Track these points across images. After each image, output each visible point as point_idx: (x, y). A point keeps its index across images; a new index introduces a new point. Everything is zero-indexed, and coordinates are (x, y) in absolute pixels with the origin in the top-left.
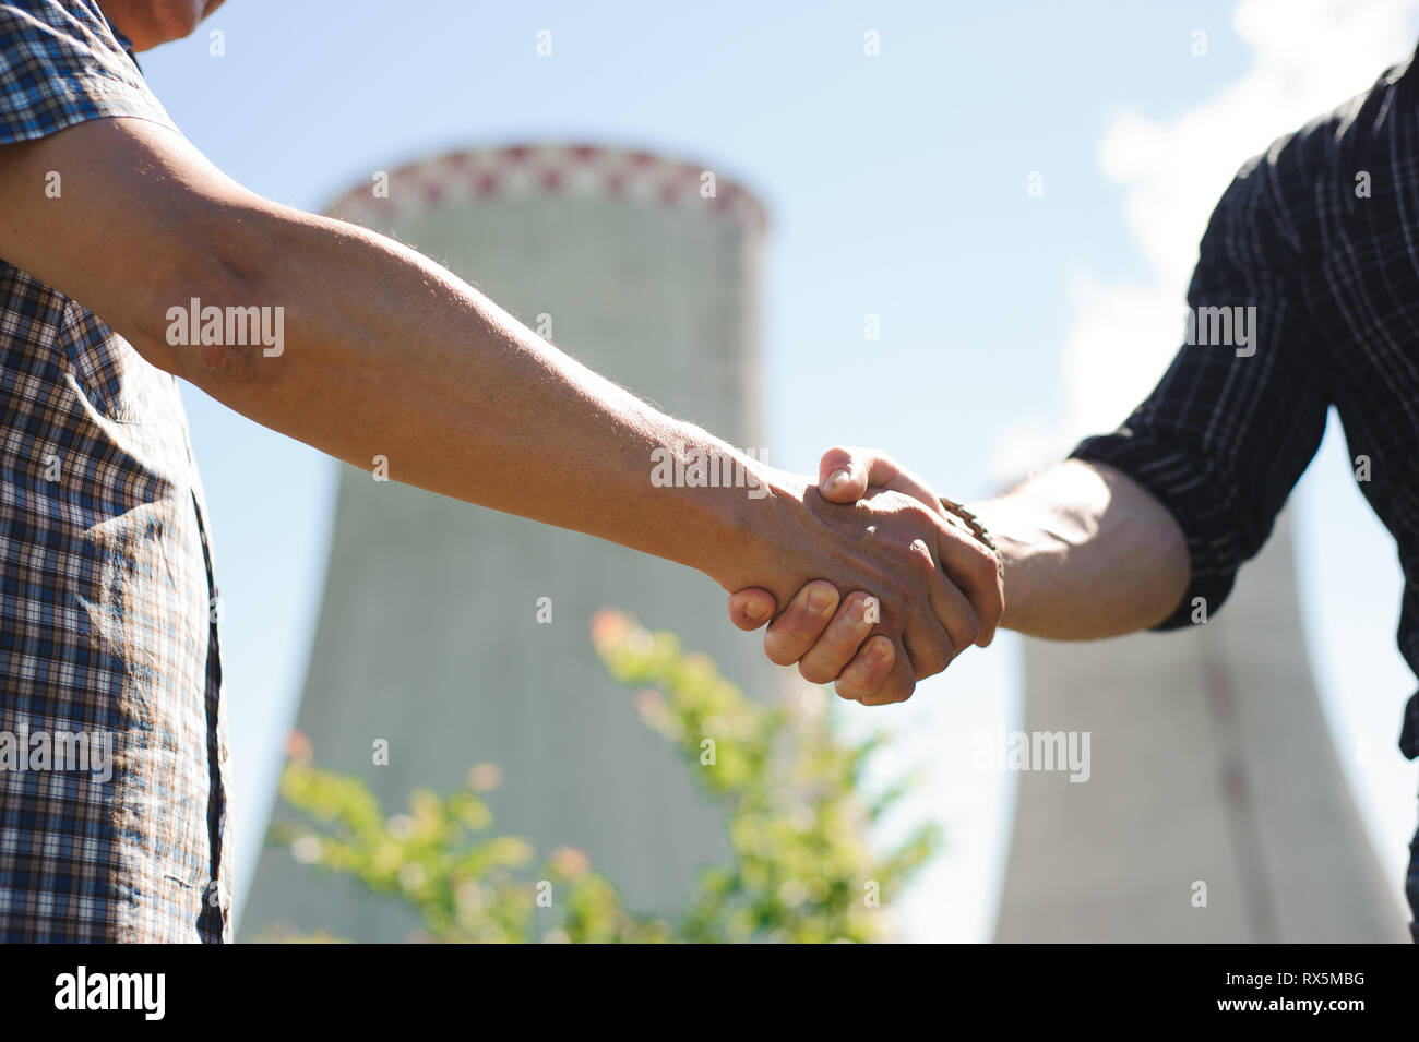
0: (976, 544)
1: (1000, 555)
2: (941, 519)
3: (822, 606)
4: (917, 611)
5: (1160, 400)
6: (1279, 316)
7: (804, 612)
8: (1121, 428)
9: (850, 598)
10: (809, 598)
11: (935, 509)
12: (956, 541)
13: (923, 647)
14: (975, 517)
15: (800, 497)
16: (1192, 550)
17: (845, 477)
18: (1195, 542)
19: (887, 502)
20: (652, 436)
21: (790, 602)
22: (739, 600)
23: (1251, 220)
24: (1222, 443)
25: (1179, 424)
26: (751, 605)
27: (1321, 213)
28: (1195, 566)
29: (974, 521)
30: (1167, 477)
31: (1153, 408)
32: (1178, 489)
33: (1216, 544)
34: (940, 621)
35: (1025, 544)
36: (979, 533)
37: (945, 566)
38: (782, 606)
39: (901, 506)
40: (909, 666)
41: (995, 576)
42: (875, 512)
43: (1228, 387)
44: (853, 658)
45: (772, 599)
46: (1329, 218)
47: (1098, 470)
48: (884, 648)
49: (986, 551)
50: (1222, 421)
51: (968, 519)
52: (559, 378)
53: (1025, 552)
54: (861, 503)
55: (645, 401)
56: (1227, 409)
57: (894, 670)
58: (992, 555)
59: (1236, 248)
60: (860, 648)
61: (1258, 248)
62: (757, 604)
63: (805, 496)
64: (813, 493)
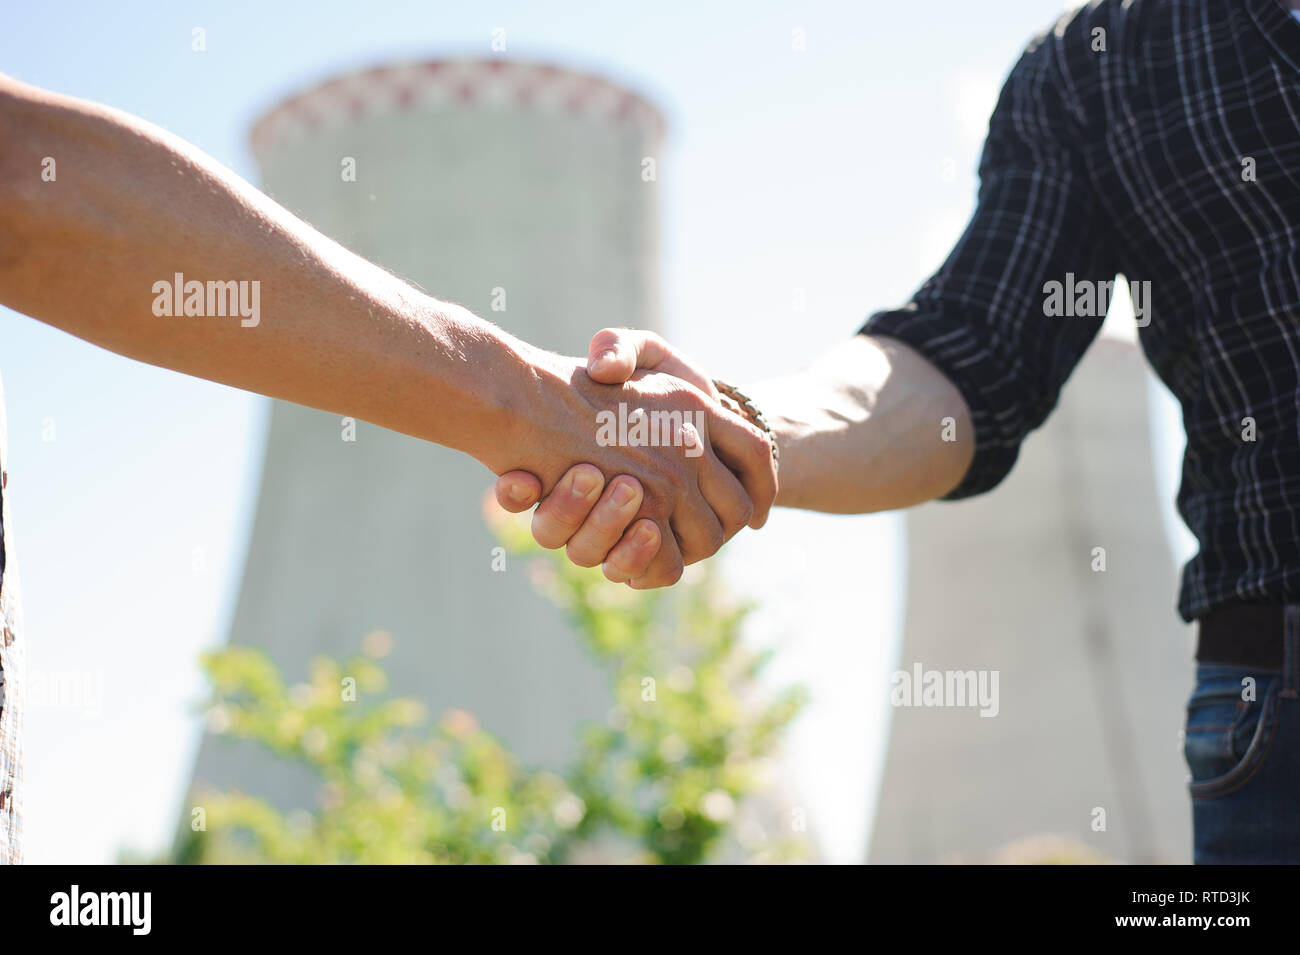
0: (749, 426)
1: (775, 437)
2: (713, 402)
3: (586, 489)
4: (685, 494)
5: (947, 275)
6: (1064, 189)
7: (568, 496)
8: (908, 303)
9: (615, 481)
10: (573, 481)
11: (707, 391)
12: (728, 424)
13: (690, 530)
14: (749, 400)
15: (568, 380)
16: (977, 423)
17: (610, 357)
18: (980, 414)
19: (654, 384)
20: (412, 319)
21: (556, 485)
22: (505, 482)
23: (1037, 94)
24: (1007, 316)
25: (965, 298)
26: (515, 488)
27: (1106, 86)
28: (980, 439)
29: (748, 403)
30: (953, 351)
31: (940, 283)
32: (964, 363)
33: (1000, 417)
34: (709, 505)
35: (803, 424)
36: (753, 416)
37: (715, 447)
38: (546, 491)
39: (671, 389)
40: (677, 548)
41: (769, 458)
42: (643, 395)
43: (1012, 261)
44: (620, 540)
45: (538, 484)
46: (1113, 91)
47: (883, 347)
48: (650, 532)
49: (758, 432)
50: (1006, 294)
51: (743, 401)
52: (312, 259)
53: (805, 432)
54: (628, 385)
55: (408, 283)
56: (1012, 283)
57: (661, 552)
58: (766, 437)
59: (1024, 122)
60: (626, 531)
61: (1044, 121)
62: (522, 487)
63: (573, 378)
64: (581, 375)
